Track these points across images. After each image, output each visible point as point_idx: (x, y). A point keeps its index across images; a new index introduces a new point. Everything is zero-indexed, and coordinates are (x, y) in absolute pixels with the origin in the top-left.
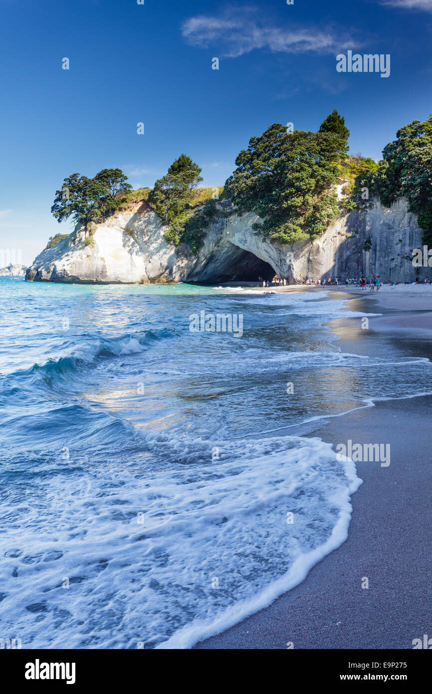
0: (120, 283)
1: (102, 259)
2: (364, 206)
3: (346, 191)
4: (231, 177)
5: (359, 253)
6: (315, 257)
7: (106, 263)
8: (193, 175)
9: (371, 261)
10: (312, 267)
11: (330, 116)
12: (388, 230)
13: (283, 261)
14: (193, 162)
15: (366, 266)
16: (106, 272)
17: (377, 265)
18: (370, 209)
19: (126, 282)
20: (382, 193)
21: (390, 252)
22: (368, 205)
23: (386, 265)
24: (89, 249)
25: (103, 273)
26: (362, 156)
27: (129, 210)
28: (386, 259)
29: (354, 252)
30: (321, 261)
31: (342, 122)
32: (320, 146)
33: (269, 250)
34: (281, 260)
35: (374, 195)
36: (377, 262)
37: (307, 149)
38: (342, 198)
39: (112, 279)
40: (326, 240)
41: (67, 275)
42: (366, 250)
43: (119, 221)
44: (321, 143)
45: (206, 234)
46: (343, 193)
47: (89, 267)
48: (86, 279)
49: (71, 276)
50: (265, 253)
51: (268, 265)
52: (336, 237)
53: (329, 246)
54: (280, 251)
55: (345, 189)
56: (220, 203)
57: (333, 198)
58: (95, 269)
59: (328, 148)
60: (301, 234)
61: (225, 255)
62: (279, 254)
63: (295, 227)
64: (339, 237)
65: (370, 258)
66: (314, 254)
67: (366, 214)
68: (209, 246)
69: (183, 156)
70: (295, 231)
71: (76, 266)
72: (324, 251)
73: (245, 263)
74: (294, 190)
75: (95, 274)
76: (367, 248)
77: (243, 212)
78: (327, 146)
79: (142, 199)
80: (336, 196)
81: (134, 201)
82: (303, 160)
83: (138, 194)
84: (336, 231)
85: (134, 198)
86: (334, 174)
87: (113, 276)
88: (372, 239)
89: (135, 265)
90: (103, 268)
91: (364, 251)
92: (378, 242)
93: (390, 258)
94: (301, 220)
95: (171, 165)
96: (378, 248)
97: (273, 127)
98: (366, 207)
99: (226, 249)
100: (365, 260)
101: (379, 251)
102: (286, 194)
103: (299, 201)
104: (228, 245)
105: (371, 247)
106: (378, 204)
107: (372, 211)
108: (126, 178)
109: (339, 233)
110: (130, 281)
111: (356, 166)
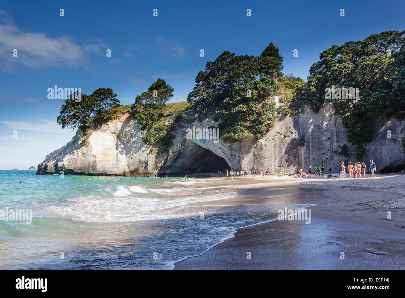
0: (107, 175)
1: (94, 156)
2: (297, 111)
3: (282, 100)
4: (192, 92)
5: (295, 148)
6: (259, 152)
7: (96, 159)
8: (166, 92)
9: (305, 155)
10: (257, 160)
11: (268, 47)
12: (318, 130)
13: (234, 156)
14: (167, 84)
15: (302, 160)
16: (96, 166)
17: (311, 159)
18: (302, 114)
19: (111, 174)
20: (311, 101)
21: (321, 148)
22: (300, 111)
23: (318, 158)
24: (85, 148)
25: (94, 167)
26: (293, 76)
27: (117, 119)
28: (318, 153)
29: (291, 148)
30: (265, 156)
31: (277, 51)
32: (260, 65)
33: (223, 148)
34: (232, 155)
35: (305, 102)
36: (311, 156)
37: (250, 67)
38: (279, 106)
39: (100, 171)
40: (267, 139)
41: (65, 169)
42: (301, 146)
43: (109, 127)
44: (261, 63)
45: (175, 136)
46: (280, 101)
47: (83, 162)
48: (80, 172)
49: (68, 169)
50: (220, 150)
51: (222, 159)
52: (275, 136)
53: (270, 143)
54: (232, 148)
55: (282, 99)
56: (185, 113)
57: (272, 105)
58: (87, 164)
59: (267, 66)
60: (247, 134)
61: (190, 153)
62: (231, 150)
63: (242, 128)
64: (278, 136)
65: (304, 152)
66: (258, 150)
67: (299, 118)
68: (177, 146)
69: (159, 80)
70: (242, 131)
71: (72, 162)
72: (267, 147)
73: (207, 159)
74: (240, 99)
75: (87, 168)
76: (302, 145)
77: (203, 118)
78: (265, 65)
79: (128, 110)
80: (274, 104)
81: (122, 112)
82: (247, 75)
83: (125, 108)
84: (276, 131)
85: (121, 110)
86: (272, 85)
87: (101, 170)
88: (305, 138)
89: (120, 161)
90: (94, 163)
91: (299, 147)
92: (311, 140)
93: (321, 153)
94: (248, 124)
95: (150, 86)
96: (311, 145)
97: (224, 54)
98: (299, 112)
99: (191, 148)
100: (301, 154)
101: (312, 147)
102: (234, 101)
103: (244, 107)
104: (192, 145)
105: (305, 143)
106: (309, 110)
107: (304, 115)
108: (116, 95)
109: (278, 133)
110: (115, 174)
111: (289, 83)
